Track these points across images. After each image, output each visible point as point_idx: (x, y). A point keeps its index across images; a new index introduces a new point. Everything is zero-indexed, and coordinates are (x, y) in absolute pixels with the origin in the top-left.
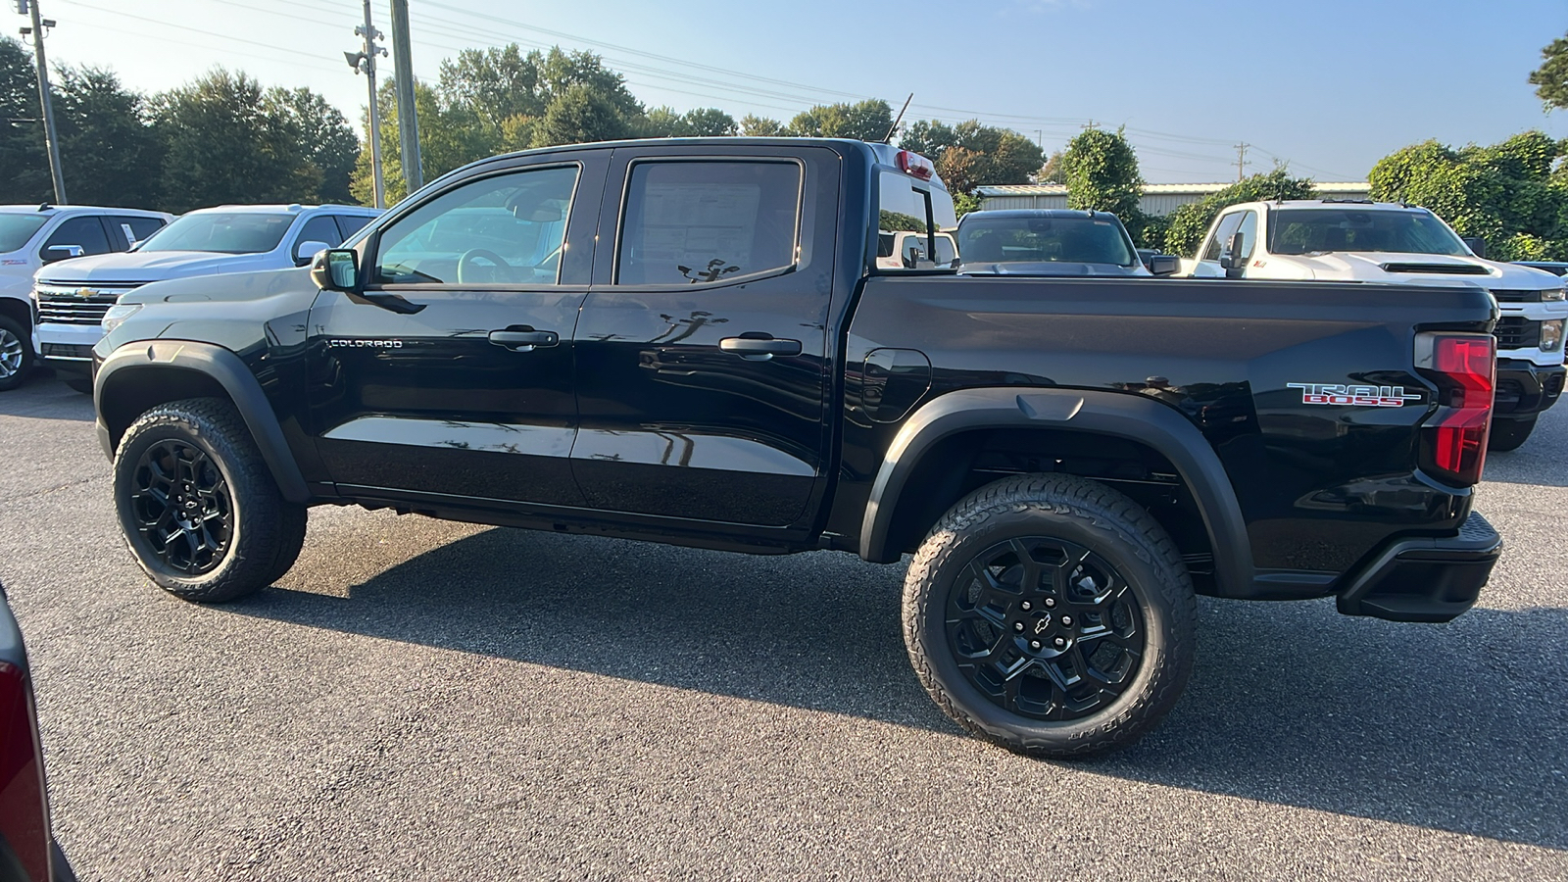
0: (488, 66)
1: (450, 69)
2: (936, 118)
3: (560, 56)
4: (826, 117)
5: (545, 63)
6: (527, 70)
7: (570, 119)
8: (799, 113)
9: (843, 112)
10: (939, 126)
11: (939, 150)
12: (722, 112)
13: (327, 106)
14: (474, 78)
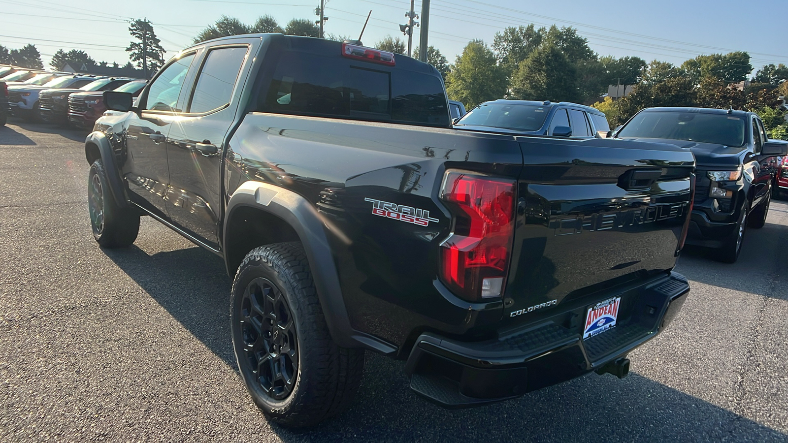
0: (517, 35)
1: (499, 37)
2: (782, 63)
3: (555, 29)
4: (705, 62)
5: (547, 33)
6: (537, 37)
7: (540, 60)
8: (688, 60)
9: (716, 59)
10: (783, 67)
11: (781, 83)
12: (639, 59)
13: (440, 55)
14: (510, 41)
